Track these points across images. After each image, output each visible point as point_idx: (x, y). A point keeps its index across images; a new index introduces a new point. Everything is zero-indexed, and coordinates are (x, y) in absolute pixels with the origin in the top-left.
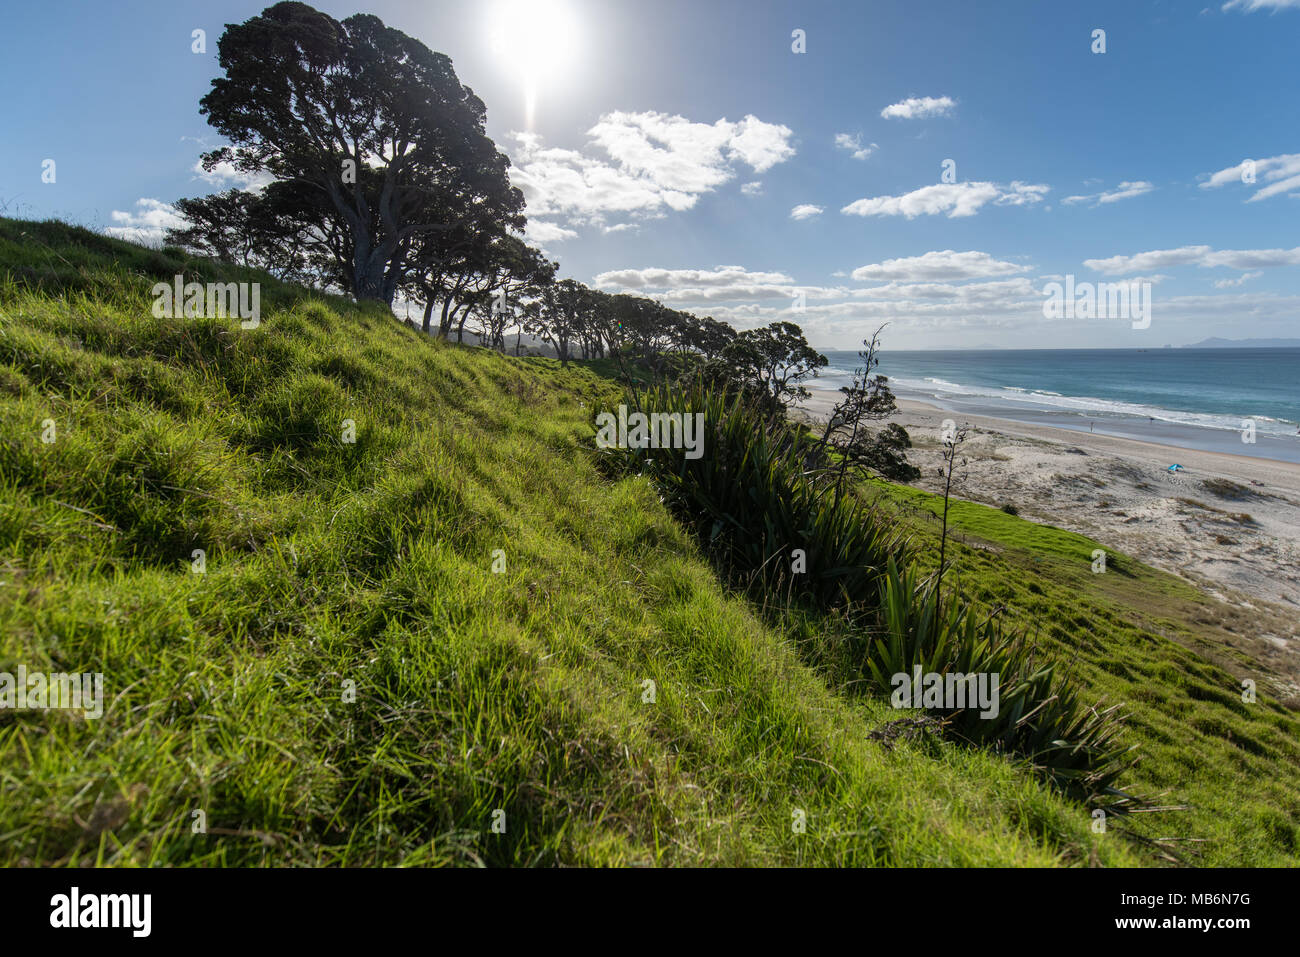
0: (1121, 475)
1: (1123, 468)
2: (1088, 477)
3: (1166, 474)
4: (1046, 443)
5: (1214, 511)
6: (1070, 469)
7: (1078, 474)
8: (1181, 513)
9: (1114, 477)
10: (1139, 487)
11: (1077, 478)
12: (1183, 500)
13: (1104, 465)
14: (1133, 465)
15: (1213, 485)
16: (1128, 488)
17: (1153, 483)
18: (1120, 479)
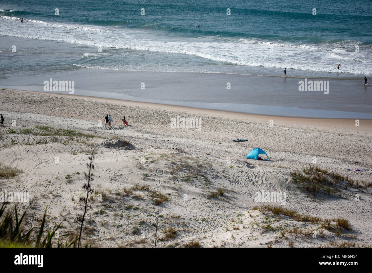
0: (187, 180)
1: (188, 167)
2: (144, 189)
3: (245, 169)
4: (71, 134)
5: (306, 220)
6: (114, 179)
7: (129, 186)
8: (268, 230)
9: (179, 184)
10: (213, 196)
11: (128, 193)
12: (269, 209)
13: (162, 165)
14: (202, 158)
15: (303, 179)
16: (199, 200)
17: (230, 187)
18: (187, 187)
